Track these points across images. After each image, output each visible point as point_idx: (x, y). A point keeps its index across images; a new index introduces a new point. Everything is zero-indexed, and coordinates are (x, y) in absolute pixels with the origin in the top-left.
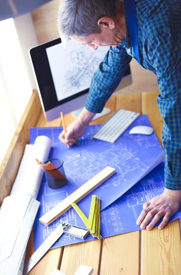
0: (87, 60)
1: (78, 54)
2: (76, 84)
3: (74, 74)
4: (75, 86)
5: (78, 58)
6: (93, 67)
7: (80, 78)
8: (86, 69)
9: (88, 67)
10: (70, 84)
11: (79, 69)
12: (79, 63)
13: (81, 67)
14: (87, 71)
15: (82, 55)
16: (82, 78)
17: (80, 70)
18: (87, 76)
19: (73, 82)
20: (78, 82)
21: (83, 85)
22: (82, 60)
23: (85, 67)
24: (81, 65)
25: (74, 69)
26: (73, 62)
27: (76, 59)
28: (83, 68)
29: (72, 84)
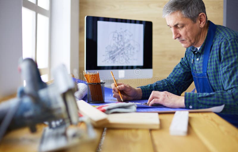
0: (124, 43)
1: (118, 36)
2: (113, 58)
3: (113, 50)
4: (112, 60)
5: (118, 39)
6: (127, 51)
7: (116, 55)
8: (122, 50)
9: (123, 49)
10: (108, 56)
11: (117, 47)
12: (118, 43)
13: (119, 47)
14: (122, 52)
15: (121, 38)
16: (118, 56)
17: (118, 49)
18: (121, 56)
19: (111, 56)
20: (114, 58)
21: (117, 62)
22: (120, 41)
23: (122, 48)
24: (119, 45)
25: (113, 46)
26: (114, 40)
27: (117, 39)
28: (120, 48)
29: (110, 57)
